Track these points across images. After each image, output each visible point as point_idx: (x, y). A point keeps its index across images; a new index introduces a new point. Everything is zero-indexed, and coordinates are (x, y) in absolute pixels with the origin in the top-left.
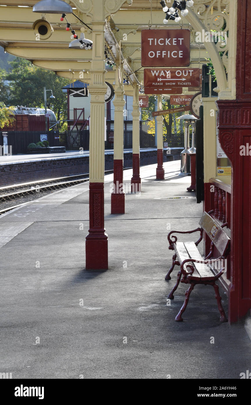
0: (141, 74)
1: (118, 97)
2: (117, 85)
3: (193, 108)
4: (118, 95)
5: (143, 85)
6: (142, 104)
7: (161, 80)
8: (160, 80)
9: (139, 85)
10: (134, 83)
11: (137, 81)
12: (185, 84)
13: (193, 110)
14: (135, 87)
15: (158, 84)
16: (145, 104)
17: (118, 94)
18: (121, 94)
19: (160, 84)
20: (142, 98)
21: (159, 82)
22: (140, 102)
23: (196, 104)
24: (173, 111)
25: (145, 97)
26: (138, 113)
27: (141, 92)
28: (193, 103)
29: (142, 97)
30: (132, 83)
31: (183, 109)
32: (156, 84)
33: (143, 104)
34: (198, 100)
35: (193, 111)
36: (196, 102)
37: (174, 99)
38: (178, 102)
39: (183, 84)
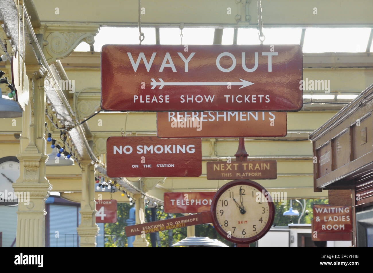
0: (100, 139)
1: (27, 171)
2: (26, 138)
3: (217, 217)
4: (29, 166)
5: (104, 166)
6: (103, 216)
7: (162, 84)
8: (158, 84)
9: (96, 166)
10: (83, 159)
11: (91, 155)
12: (250, 99)
13: (219, 222)
14: (86, 169)
15: (154, 99)
16: (109, 216)
17: (27, 163)
18: (38, 164)
19: (158, 100)
20: (103, 205)
21: (157, 92)
22: (100, 212)
23: (224, 208)
24: (174, 224)
25: (110, 202)
26: (93, 228)
27: (100, 185)
28: (219, 207)
29: (104, 203)
30: (79, 159)
31: (197, 219)
32: (144, 99)
33: (105, 215)
34: (229, 200)
35: (218, 224)
36: (225, 204)
37: (173, 201)
38: (180, 207)
39: (243, 99)
